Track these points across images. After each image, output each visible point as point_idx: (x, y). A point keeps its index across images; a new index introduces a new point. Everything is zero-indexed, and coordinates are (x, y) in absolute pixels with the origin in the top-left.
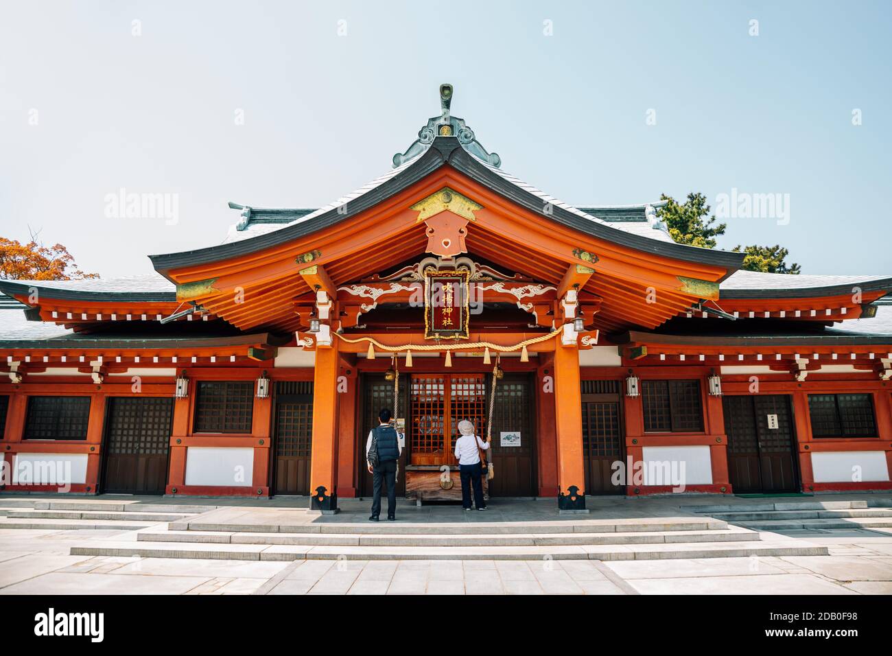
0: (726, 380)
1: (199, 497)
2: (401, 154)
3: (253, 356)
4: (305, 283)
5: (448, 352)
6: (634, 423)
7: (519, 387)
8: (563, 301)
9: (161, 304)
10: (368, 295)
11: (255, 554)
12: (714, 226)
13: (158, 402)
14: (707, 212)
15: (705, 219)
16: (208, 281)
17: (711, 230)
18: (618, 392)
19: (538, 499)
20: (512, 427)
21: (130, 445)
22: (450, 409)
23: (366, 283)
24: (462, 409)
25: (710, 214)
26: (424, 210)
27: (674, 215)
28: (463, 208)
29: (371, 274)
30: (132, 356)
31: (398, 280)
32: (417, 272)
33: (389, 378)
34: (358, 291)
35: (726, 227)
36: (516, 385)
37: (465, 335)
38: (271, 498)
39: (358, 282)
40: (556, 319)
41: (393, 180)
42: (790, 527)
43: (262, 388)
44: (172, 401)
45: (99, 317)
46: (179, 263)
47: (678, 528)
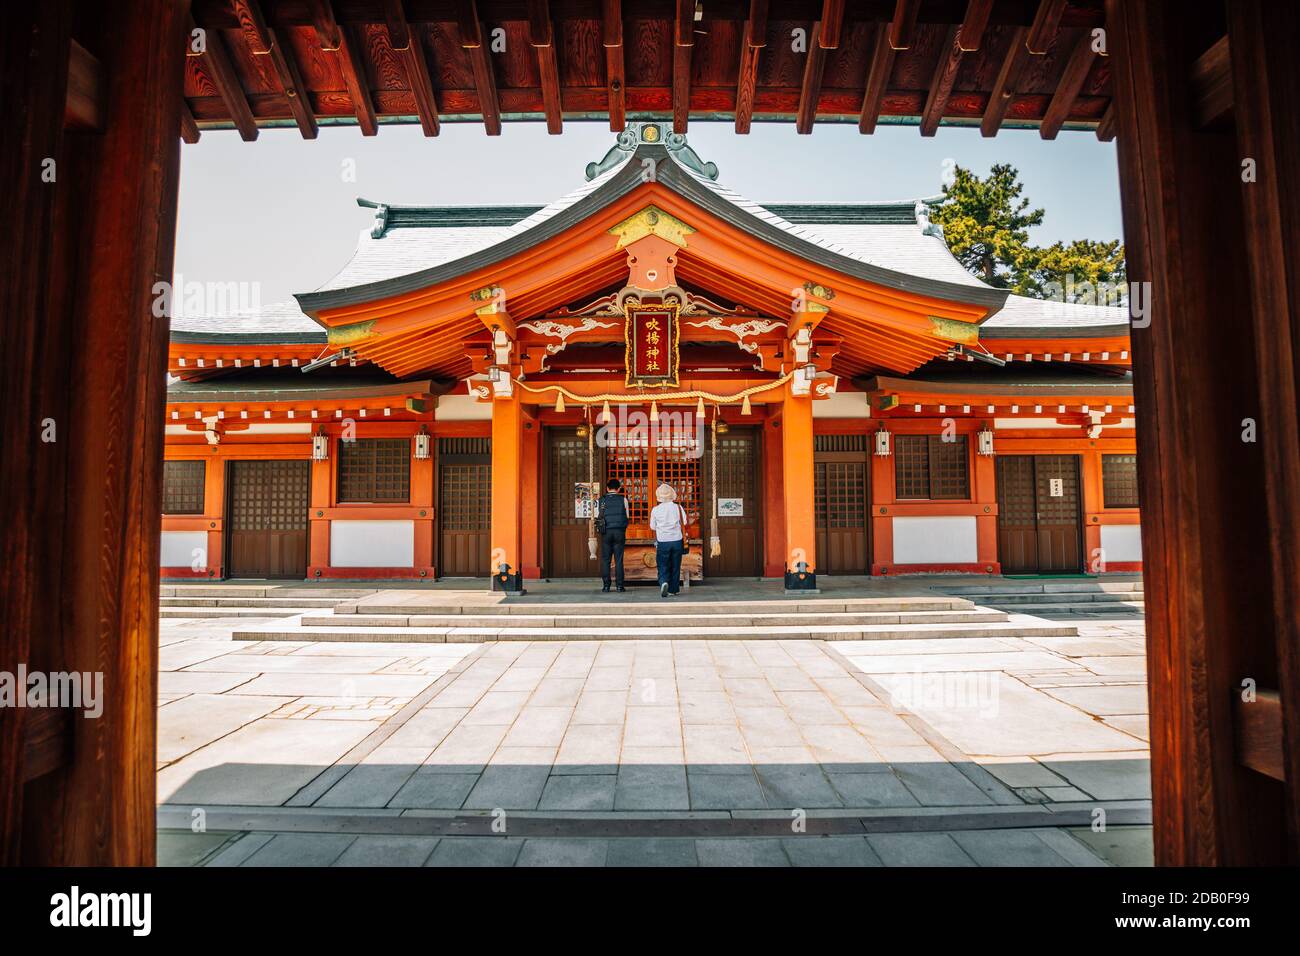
0: (1001, 436)
1: (349, 580)
2: (595, 163)
3: (414, 408)
4: (479, 321)
5: (654, 403)
6: (883, 488)
7: (742, 443)
8: (794, 341)
9: (298, 346)
10: (555, 334)
11: (440, 636)
12: (1027, 212)
13: (291, 465)
14: (1018, 193)
15: (1014, 203)
16: (366, 323)
17: (1023, 218)
18: (864, 450)
19: (763, 579)
20: (733, 492)
21: (258, 519)
22: (655, 470)
23: (554, 318)
24: (671, 469)
25: (1022, 196)
26: (624, 233)
27: (970, 197)
28: (672, 232)
29: (559, 307)
30: (284, 409)
31: (591, 315)
32: (614, 304)
33: (582, 433)
34: (543, 328)
35: (1045, 213)
36: (738, 441)
37: (675, 382)
38: (437, 581)
39: (542, 317)
40: (785, 363)
41: (587, 199)
42: (1055, 611)
43: (421, 446)
44: (308, 465)
45: (219, 364)
46: (330, 303)
47: (917, 608)
